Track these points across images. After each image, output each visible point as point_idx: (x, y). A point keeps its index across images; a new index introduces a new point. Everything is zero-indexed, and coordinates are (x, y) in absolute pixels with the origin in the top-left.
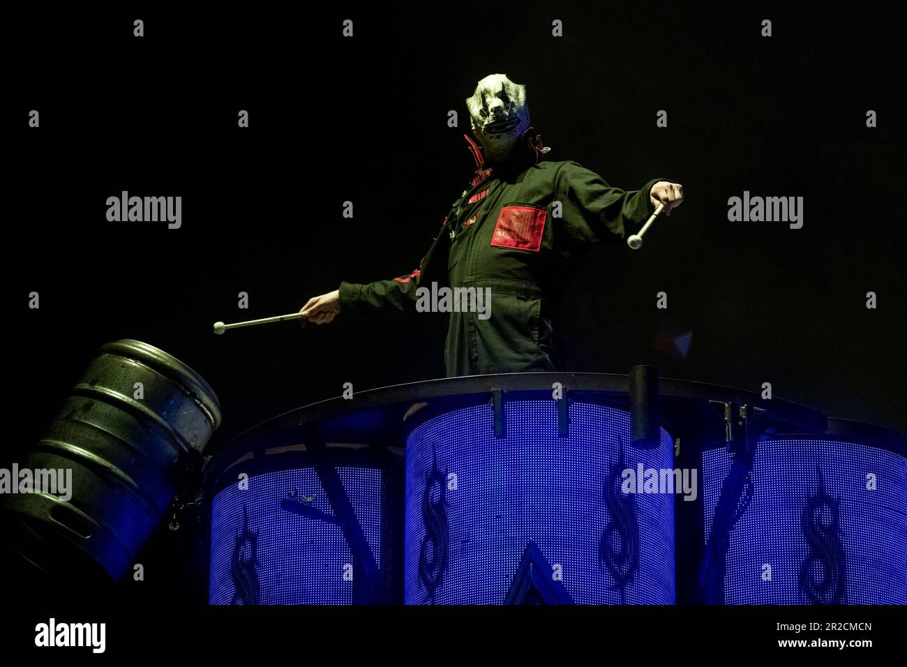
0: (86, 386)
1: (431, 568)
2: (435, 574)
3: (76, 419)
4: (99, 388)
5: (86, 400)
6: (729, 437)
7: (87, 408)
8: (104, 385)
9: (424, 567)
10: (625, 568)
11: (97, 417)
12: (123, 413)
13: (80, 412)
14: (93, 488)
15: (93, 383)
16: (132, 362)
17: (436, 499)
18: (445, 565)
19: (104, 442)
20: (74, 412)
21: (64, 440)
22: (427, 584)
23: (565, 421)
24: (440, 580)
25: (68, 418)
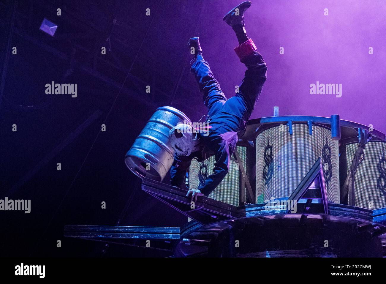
0: (154, 119)
1: (267, 175)
2: (269, 176)
3: (151, 128)
4: (158, 120)
5: (154, 123)
6: (360, 139)
7: (155, 126)
8: (159, 119)
9: (264, 175)
10: (328, 177)
11: (158, 128)
12: (166, 127)
13: (152, 127)
14: (157, 149)
15: (156, 118)
16: (168, 113)
17: (269, 154)
18: (272, 173)
19: (160, 136)
20: (150, 127)
21: (148, 135)
22: (266, 179)
23: (311, 131)
24: (270, 178)
25: (149, 128)
